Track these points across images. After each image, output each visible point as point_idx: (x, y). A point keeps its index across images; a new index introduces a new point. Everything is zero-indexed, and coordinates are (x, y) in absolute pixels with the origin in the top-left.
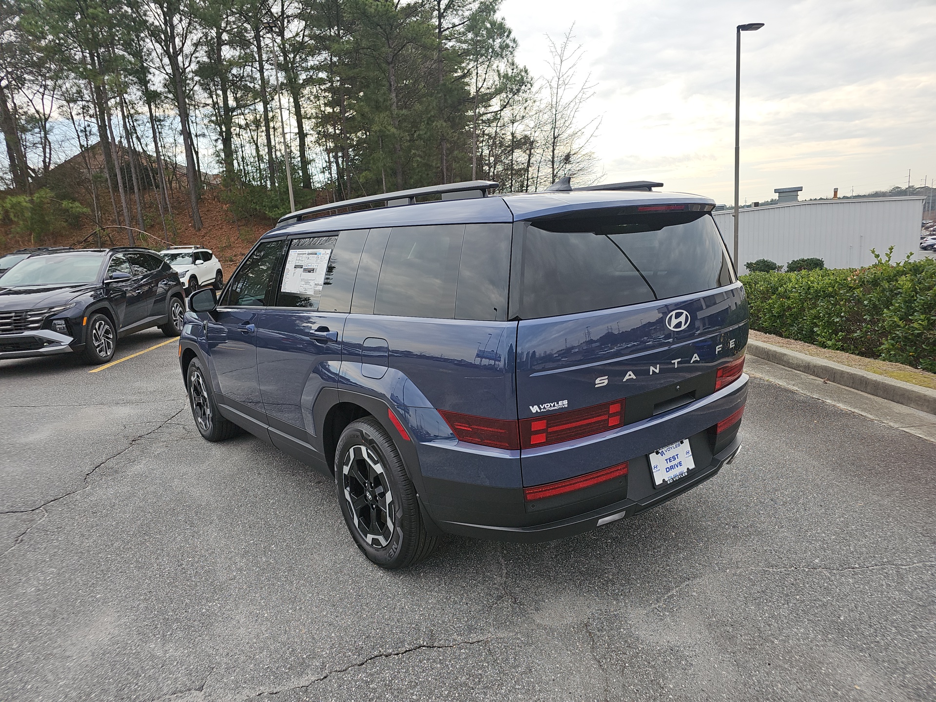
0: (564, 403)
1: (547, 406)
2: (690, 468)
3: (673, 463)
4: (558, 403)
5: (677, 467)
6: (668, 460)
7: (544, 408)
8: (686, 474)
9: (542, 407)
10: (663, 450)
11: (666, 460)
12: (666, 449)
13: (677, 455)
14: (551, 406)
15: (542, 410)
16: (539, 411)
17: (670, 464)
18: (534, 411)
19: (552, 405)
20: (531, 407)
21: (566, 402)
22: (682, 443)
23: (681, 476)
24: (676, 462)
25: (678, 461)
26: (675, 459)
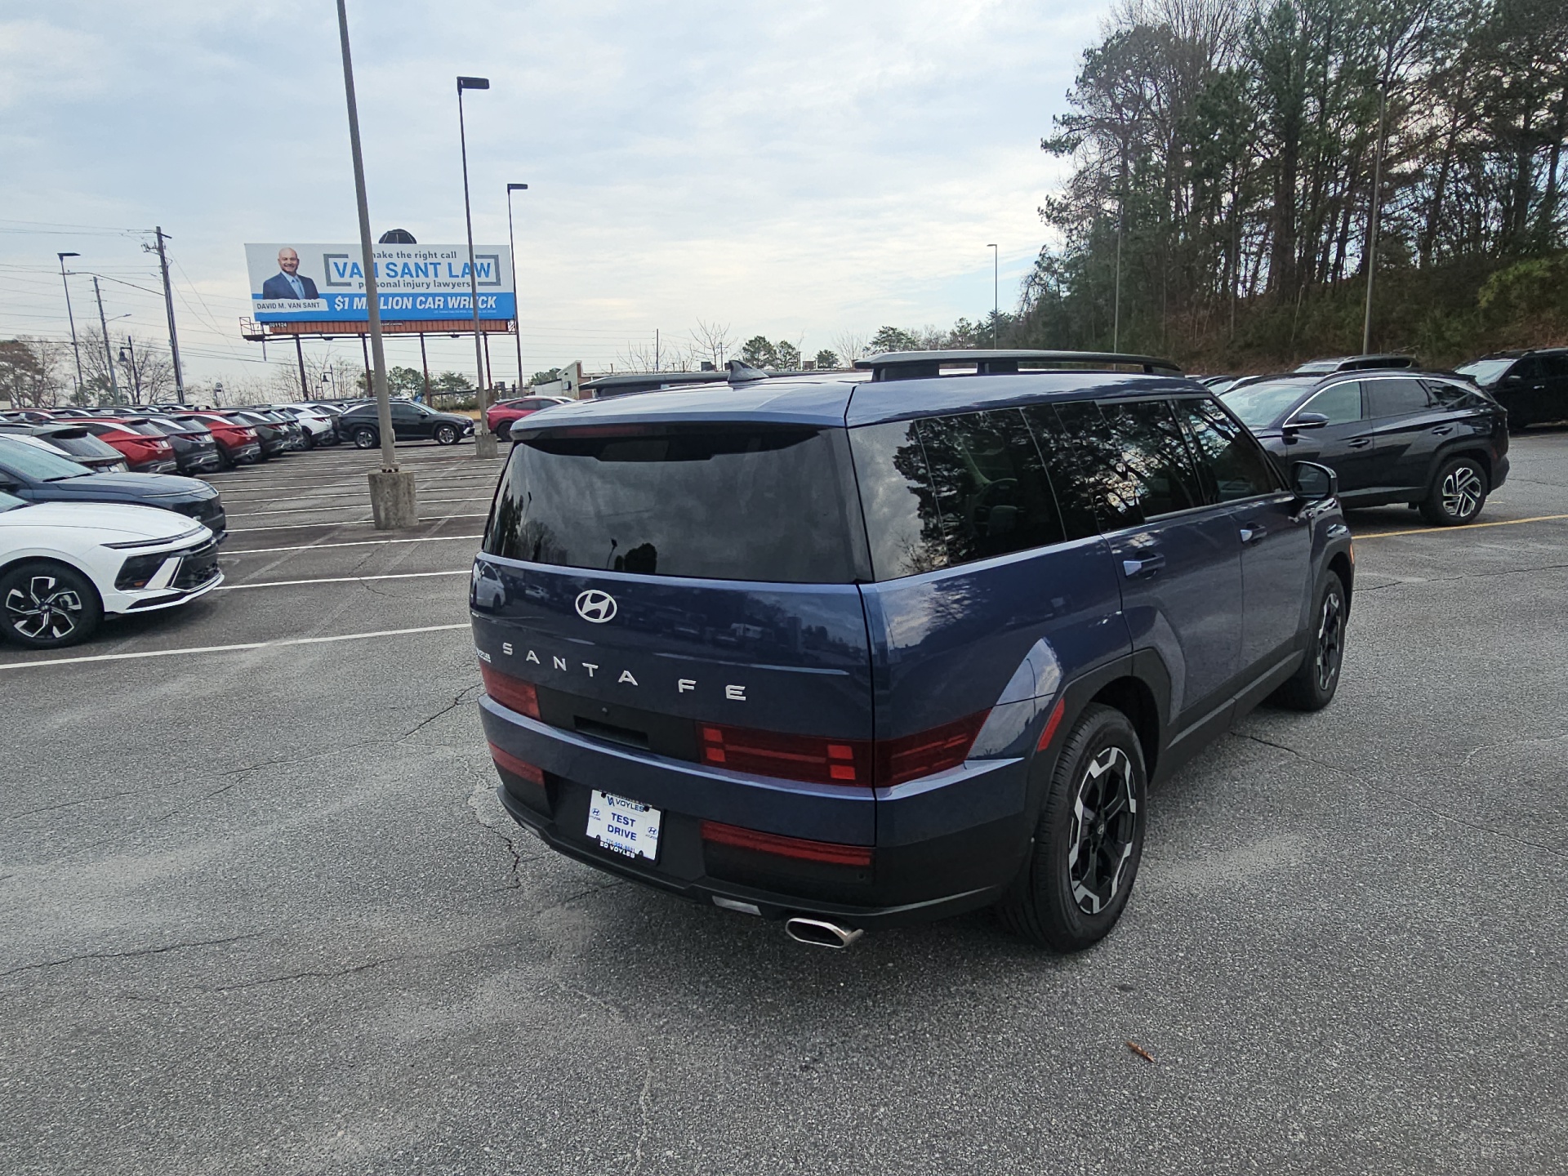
2: (645, 855)
3: (621, 826)
5: (627, 836)
6: (616, 817)
8: (633, 856)
10: (615, 798)
11: (614, 815)
12: (618, 799)
13: (633, 821)
17: (615, 824)
21: (489, 657)
22: (647, 809)
23: (628, 854)
24: (628, 828)
25: (632, 830)
26: (627, 824)
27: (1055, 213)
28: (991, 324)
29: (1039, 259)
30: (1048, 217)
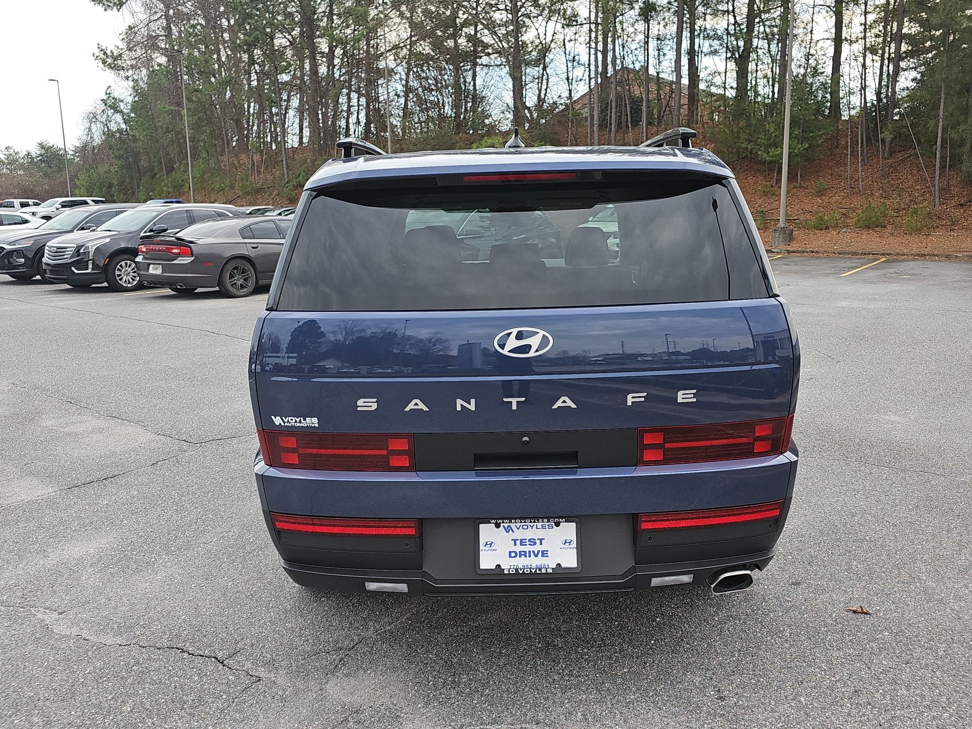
0: (313, 422)
1: (292, 420)
2: (564, 566)
3: (528, 548)
4: (305, 420)
6: (518, 542)
7: (288, 422)
8: (550, 571)
9: (286, 421)
10: (512, 525)
11: (515, 540)
12: (518, 525)
13: (541, 540)
14: (296, 421)
15: (286, 424)
16: (283, 424)
17: (519, 548)
18: (277, 424)
19: (298, 420)
20: (273, 417)
21: (315, 420)
22: (557, 524)
23: (543, 571)
24: (536, 548)
25: (541, 548)
26: (535, 543)
27: (109, 61)
28: (41, 155)
29: (105, 97)
30: (104, 62)
